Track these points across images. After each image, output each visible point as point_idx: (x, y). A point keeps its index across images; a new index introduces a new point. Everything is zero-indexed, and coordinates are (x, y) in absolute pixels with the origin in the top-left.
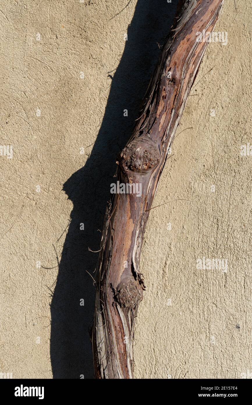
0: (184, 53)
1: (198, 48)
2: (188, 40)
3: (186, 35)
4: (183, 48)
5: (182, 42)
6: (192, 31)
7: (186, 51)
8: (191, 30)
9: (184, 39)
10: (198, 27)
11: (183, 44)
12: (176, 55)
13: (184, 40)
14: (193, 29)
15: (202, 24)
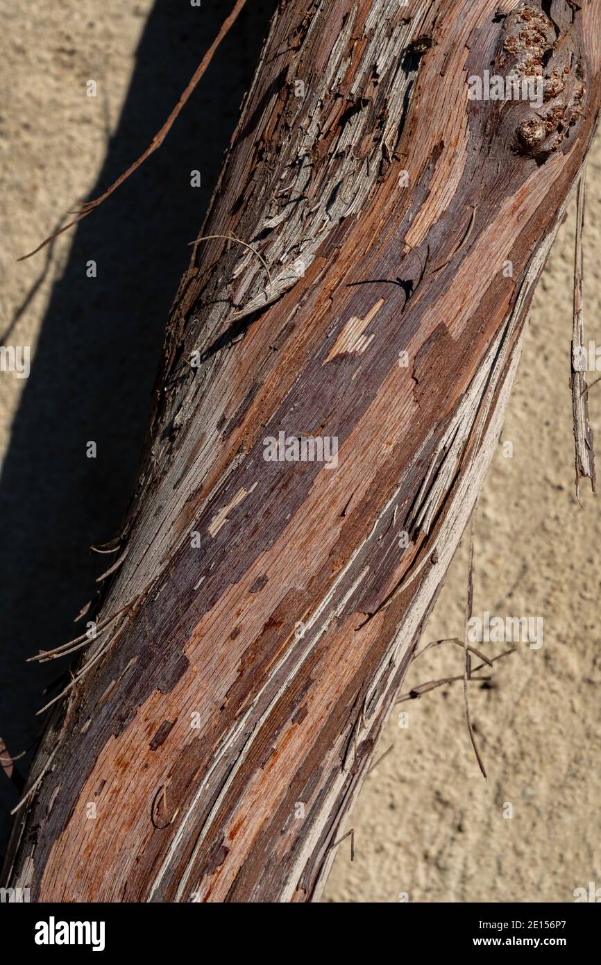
0: (135, 841)
1: (245, 803)
2: (160, 738)
3: (140, 699)
4: (125, 797)
5: (111, 750)
6: (184, 665)
7: (144, 820)
8: (173, 661)
9: (122, 728)
10: (235, 634)
11: (123, 765)
12: (74, 848)
13: (126, 737)
14: (191, 651)
15: (268, 611)
